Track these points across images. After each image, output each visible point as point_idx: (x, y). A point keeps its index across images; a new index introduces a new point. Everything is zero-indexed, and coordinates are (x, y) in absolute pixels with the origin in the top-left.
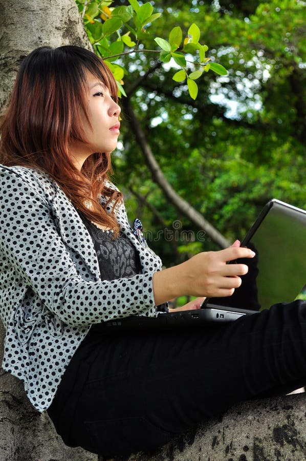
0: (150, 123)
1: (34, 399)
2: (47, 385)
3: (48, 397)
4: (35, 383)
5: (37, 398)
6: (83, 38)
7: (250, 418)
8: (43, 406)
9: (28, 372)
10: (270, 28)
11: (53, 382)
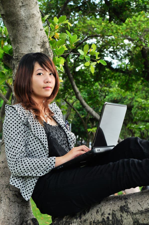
0: (75, 70)
1: (24, 196)
2: (29, 190)
3: (29, 195)
4: (24, 189)
5: (25, 195)
6: (49, 48)
7: (111, 202)
8: (28, 198)
9: (22, 186)
10: (131, 29)
11: (31, 189)
